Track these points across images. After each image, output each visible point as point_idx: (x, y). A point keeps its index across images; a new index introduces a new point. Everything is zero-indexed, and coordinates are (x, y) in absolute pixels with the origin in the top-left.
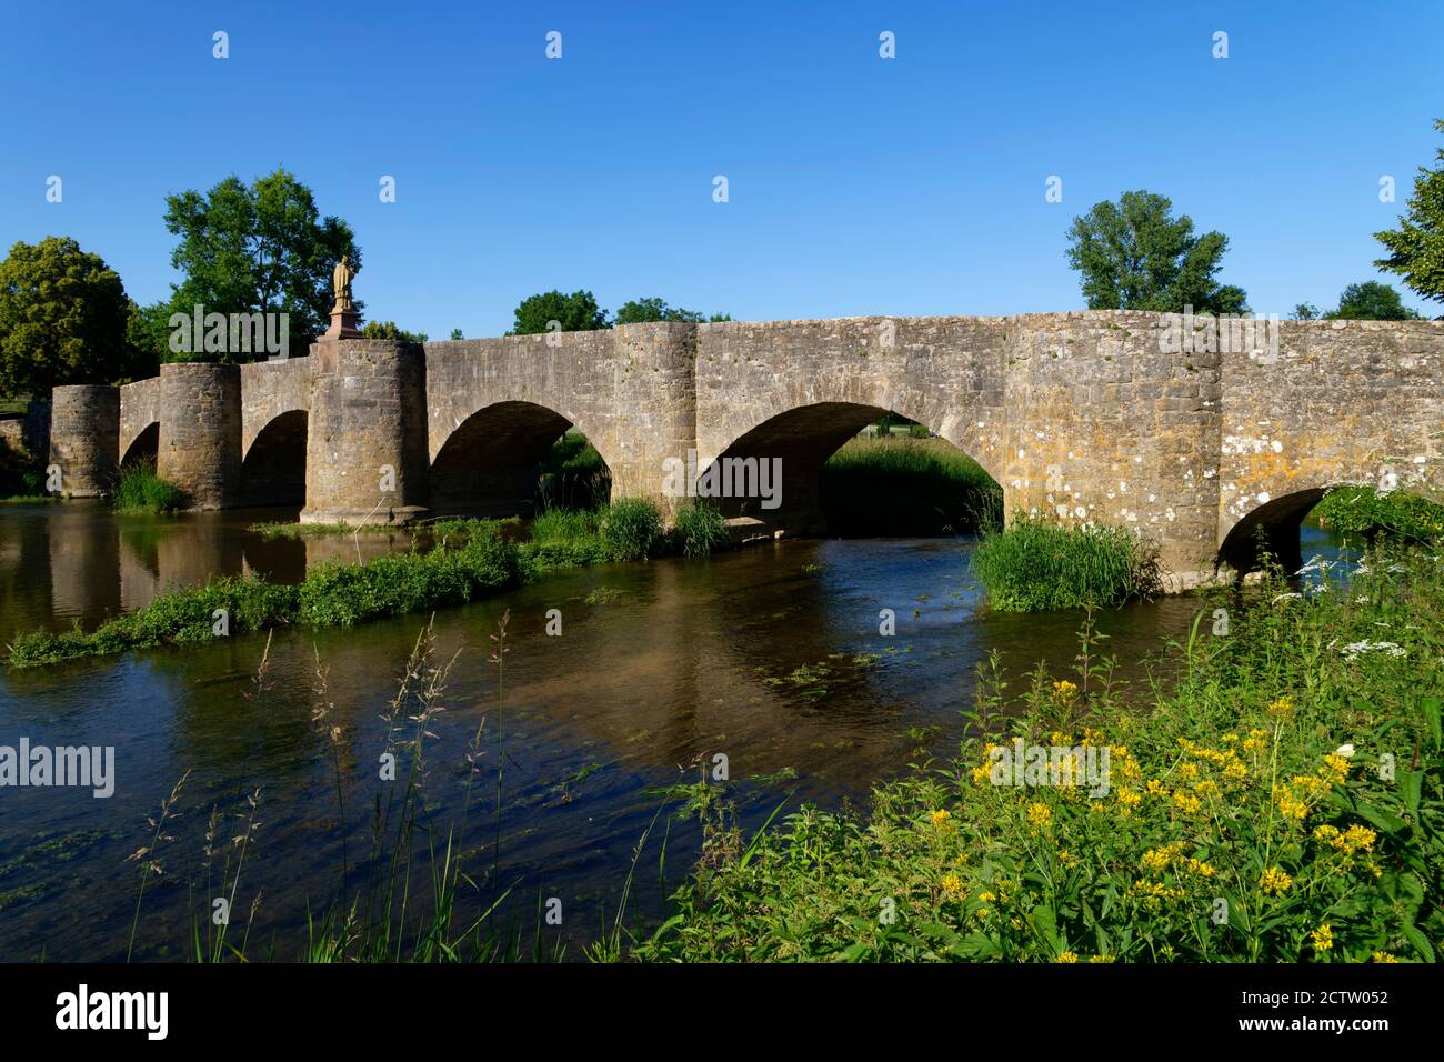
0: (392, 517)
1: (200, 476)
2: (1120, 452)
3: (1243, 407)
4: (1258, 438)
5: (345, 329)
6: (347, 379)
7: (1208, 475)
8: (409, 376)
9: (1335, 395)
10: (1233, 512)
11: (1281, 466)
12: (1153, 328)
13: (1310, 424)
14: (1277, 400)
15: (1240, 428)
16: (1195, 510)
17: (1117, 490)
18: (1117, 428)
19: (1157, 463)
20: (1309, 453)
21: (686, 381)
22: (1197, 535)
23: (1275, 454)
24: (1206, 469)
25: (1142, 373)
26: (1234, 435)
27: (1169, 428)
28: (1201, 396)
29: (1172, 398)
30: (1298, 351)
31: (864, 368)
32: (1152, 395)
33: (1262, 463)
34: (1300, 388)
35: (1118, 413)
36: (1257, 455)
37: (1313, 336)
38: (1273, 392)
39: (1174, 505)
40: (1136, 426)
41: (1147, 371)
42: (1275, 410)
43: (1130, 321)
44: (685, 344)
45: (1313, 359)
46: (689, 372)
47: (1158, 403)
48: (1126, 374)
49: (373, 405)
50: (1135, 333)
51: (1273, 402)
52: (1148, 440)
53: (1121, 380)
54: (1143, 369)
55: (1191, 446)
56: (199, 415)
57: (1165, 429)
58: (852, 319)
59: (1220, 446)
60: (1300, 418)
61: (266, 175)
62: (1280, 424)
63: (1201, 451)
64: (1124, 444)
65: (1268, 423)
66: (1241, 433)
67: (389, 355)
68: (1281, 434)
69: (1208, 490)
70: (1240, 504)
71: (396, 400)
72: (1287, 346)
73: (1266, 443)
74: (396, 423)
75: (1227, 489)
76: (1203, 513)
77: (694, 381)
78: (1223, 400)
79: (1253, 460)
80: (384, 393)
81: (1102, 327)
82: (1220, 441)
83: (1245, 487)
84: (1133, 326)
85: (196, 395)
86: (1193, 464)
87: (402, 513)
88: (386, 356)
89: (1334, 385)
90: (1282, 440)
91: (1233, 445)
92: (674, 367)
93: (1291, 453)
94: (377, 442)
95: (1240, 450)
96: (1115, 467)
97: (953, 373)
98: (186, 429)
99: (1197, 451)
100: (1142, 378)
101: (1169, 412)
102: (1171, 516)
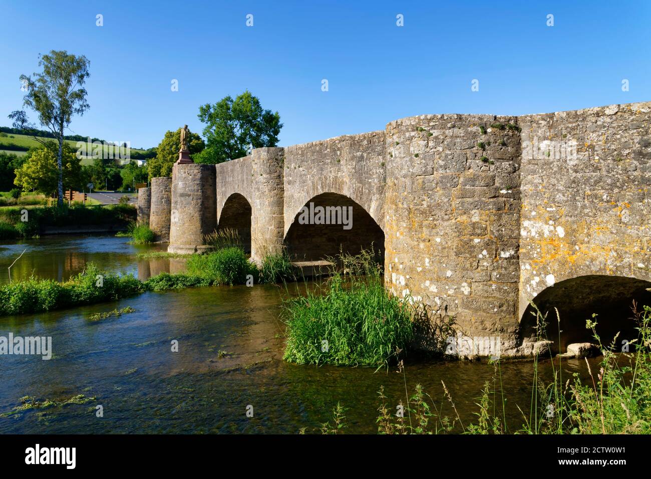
0: (196, 250)
1: (163, 227)
2: (425, 232)
3: (537, 194)
4: (547, 223)
5: (183, 159)
6: (180, 183)
7: (505, 255)
8: (207, 181)
9: (609, 181)
10: (529, 290)
11: (564, 249)
12: (450, 128)
13: (586, 211)
14: (561, 188)
15: (534, 213)
16: (491, 285)
17: (423, 264)
18: (422, 213)
19: (454, 243)
20: (586, 239)
21: (277, 181)
22: (493, 308)
23: (559, 238)
24: (503, 250)
25: (441, 166)
26: (529, 219)
27: (465, 213)
28: (497, 184)
29: (467, 187)
30: (578, 139)
31: (339, 170)
32: (449, 185)
33: (550, 246)
34: (579, 175)
35: (423, 200)
36: (546, 239)
37: (590, 124)
38: (558, 180)
39: (469, 281)
40: (436, 212)
41: (445, 165)
42: (559, 197)
43: (432, 124)
44: (276, 159)
45: (589, 147)
46: (279, 176)
47: (455, 191)
48: (429, 168)
49: (189, 196)
50: (435, 133)
51: (557, 190)
52: (446, 224)
53: (425, 173)
54: (442, 163)
55: (486, 228)
56: (163, 200)
57: (461, 215)
58: (334, 138)
59: (519, 229)
60: (579, 204)
61: (240, 94)
62: (564, 210)
63: (496, 234)
64: (428, 226)
65: (554, 209)
66: (534, 218)
67: (197, 171)
68: (563, 220)
69: (506, 269)
70: (534, 283)
71: (200, 193)
72: (569, 135)
73: (552, 228)
74: (199, 204)
75: (525, 268)
76: (499, 289)
77: (283, 180)
78: (522, 188)
79: (543, 243)
80: (194, 190)
81: (413, 130)
82: (519, 225)
83: (537, 268)
84: (433, 127)
85: (162, 192)
86: (487, 245)
87: (201, 249)
88: (196, 171)
89: (608, 172)
90: (565, 226)
91: (530, 229)
92: (270, 173)
93: (572, 239)
94: (190, 213)
95: (533, 234)
96: (422, 245)
97: (374, 171)
98: (158, 207)
99: (493, 233)
100: (441, 171)
101: (465, 199)
102: (466, 290)
